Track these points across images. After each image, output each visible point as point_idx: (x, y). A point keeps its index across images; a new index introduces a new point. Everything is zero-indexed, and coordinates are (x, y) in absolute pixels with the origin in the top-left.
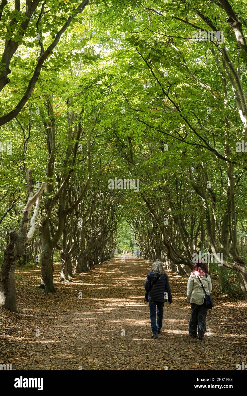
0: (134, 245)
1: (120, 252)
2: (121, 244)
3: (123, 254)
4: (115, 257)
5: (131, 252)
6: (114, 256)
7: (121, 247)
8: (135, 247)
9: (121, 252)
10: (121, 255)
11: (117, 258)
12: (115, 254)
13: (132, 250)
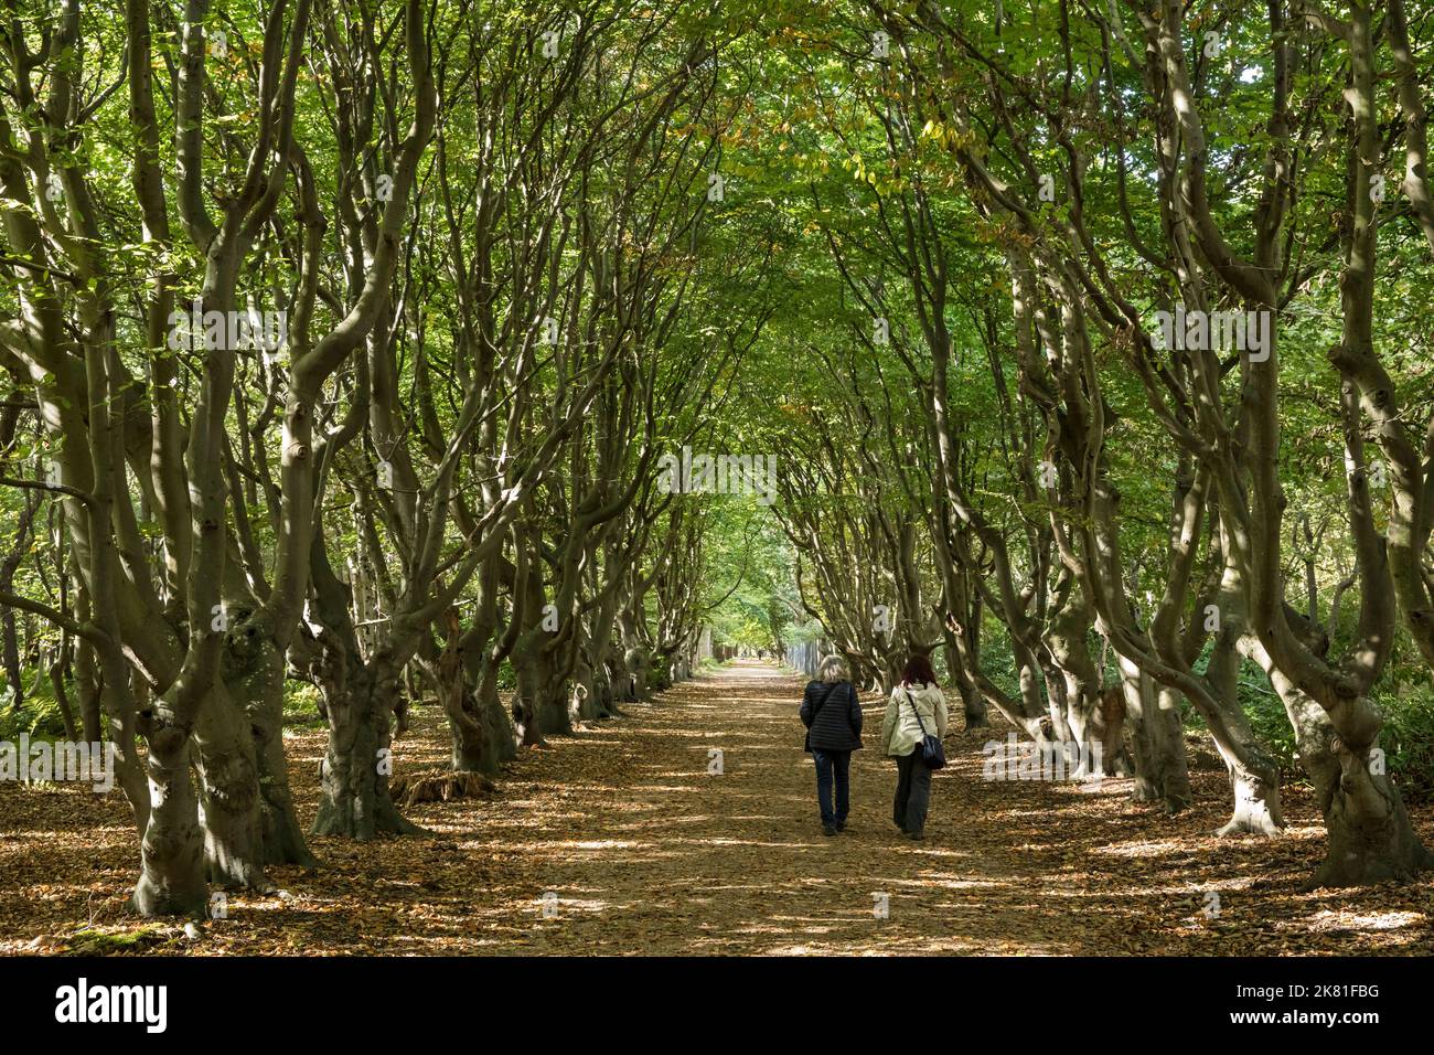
0: (786, 619)
1: (721, 654)
2: (727, 616)
3: (735, 660)
4: (699, 679)
5: (772, 651)
6: (696, 672)
7: (728, 630)
8: (791, 628)
9: (731, 652)
10: (730, 666)
11: (707, 680)
12: (700, 664)
13: (780, 644)
